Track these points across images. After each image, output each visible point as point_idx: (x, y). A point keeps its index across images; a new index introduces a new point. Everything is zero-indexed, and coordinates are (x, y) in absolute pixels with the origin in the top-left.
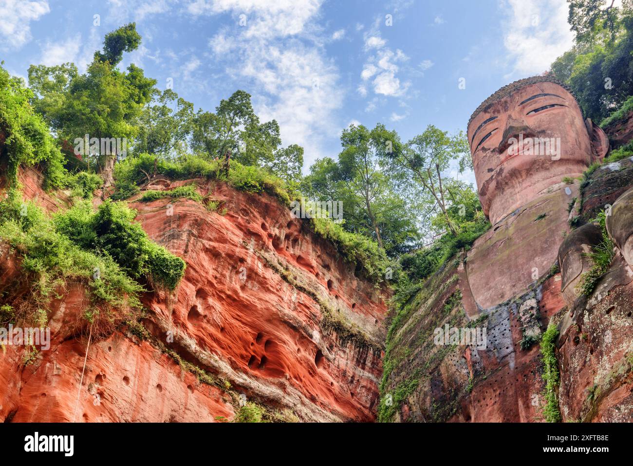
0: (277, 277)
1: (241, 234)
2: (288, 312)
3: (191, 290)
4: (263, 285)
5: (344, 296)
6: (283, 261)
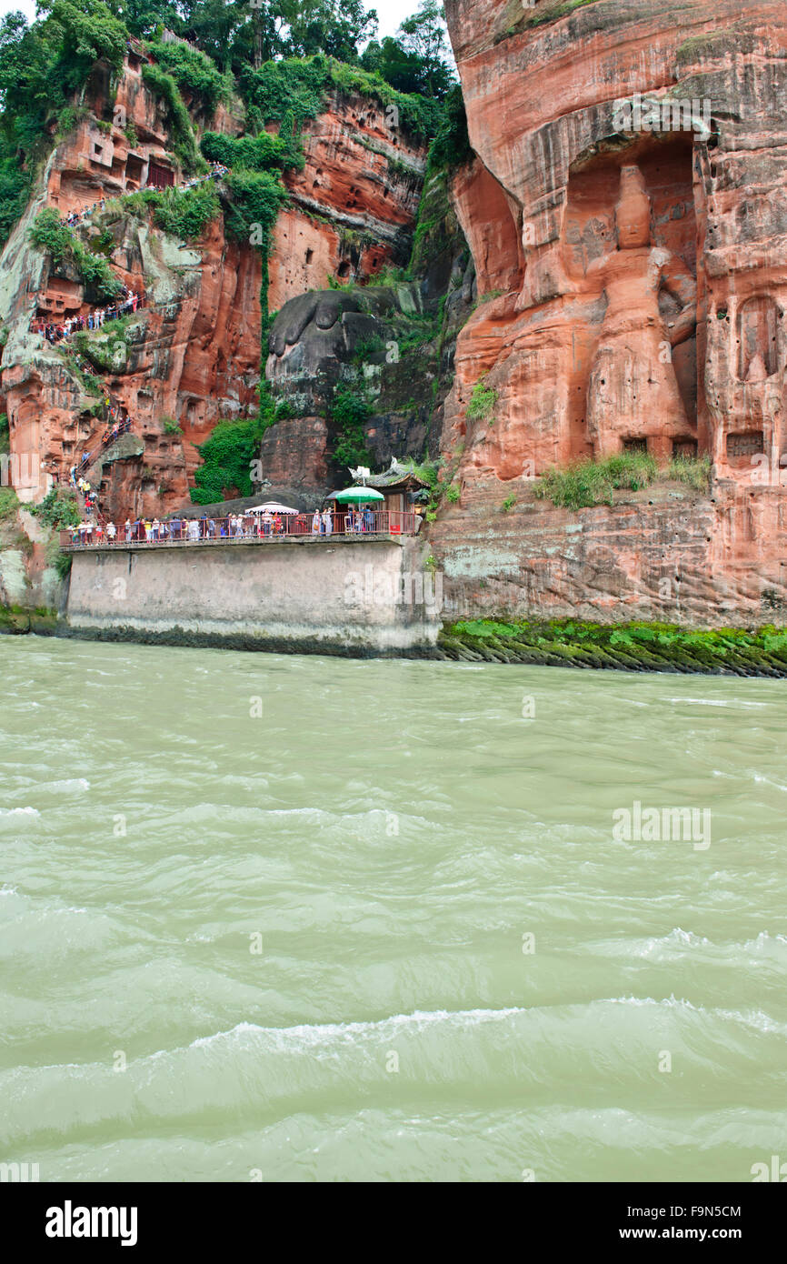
0: (362, 149)
1: (340, 125)
2: (369, 170)
3: (312, 171)
4: (354, 156)
5: (403, 147)
6: (366, 136)
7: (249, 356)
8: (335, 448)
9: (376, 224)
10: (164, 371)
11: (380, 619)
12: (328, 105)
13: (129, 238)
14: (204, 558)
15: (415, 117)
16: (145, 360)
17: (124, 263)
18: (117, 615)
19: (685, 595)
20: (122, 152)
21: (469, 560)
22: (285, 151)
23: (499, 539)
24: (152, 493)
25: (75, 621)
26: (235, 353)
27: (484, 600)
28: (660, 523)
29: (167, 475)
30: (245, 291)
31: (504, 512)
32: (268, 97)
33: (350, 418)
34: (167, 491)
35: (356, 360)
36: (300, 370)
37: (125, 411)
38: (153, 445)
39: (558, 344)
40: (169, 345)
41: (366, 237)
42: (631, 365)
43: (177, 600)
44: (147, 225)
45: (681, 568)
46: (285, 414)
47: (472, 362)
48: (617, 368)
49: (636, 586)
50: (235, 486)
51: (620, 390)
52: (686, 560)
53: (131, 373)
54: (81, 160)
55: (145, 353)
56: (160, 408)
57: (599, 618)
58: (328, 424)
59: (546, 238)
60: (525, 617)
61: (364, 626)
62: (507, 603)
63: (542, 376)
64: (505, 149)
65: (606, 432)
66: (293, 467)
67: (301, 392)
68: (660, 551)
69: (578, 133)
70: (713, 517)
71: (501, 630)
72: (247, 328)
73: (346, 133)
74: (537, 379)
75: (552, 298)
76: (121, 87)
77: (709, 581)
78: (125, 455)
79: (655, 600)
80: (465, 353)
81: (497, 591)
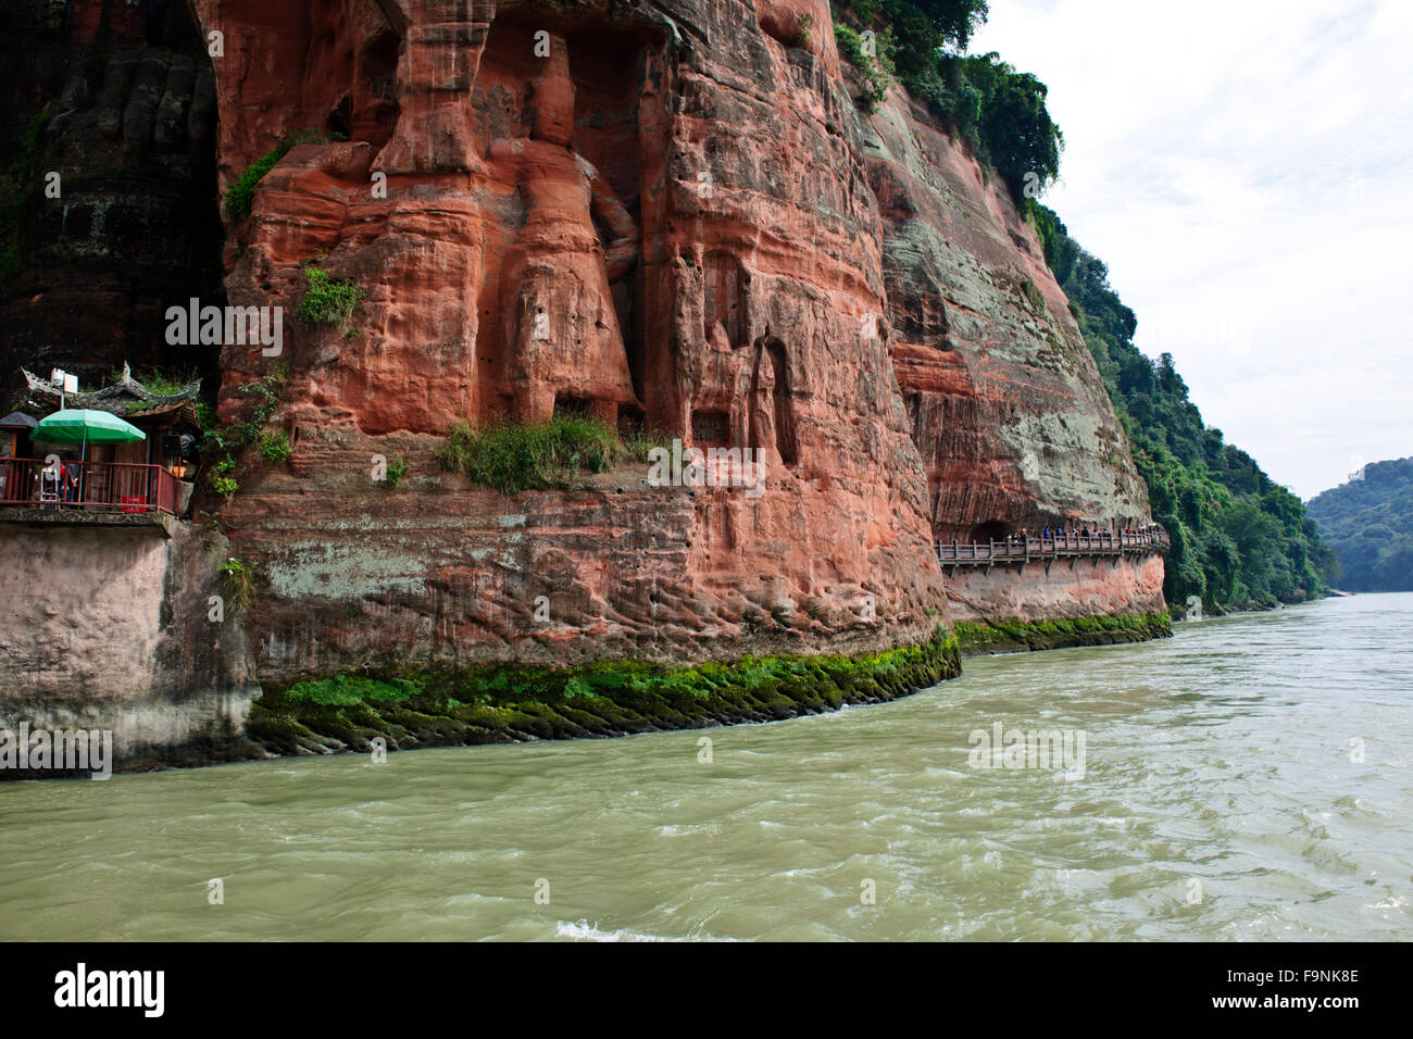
19: (662, 619)
21: (326, 568)
23: (382, 532)
27: (352, 639)
28: (634, 521)
31: (389, 488)
39: (465, 239)
42: (576, 297)
45: (660, 583)
48: (559, 296)
49: (603, 610)
51: (562, 327)
52: (664, 572)
57: (548, 659)
59: (447, 82)
60: (426, 666)
62: (395, 643)
63: (440, 280)
65: (540, 383)
68: (635, 559)
70: (691, 515)
71: (378, 691)
74: (431, 282)
75: (452, 171)
77: (689, 600)
79: (628, 629)
80: (276, 211)
81: (380, 622)
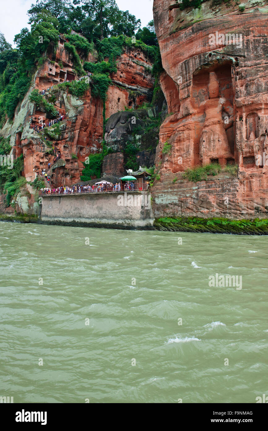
0: (136, 65)
1: (128, 57)
2: (138, 71)
3: (120, 73)
4: (133, 67)
5: (149, 63)
6: (137, 60)
7: (100, 133)
8: (126, 162)
9: (141, 88)
10: (72, 139)
11: (135, 218)
12: (124, 51)
13: (61, 97)
14: (82, 198)
15: (153, 53)
16: (66, 135)
17: (59, 105)
18: (56, 217)
19: (230, 209)
20: (58, 70)
21: (163, 198)
22: (111, 67)
23: (172, 192)
24: (68, 178)
25: (43, 219)
26: (95, 132)
27: (168, 211)
28: (222, 186)
29: (73, 172)
30: (98, 112)
31: (173, 183)
32: (105, 50)
33: (131, 152)
34: (73, 177)
35: (133, 133)
36: (115, 137)
37: (59, 152)
38: (68, 163)
39: (190, 130)
40: (73, 131)
41: (138, 93)
42: (213, 136)
43: (74, 212)
44: (66, 93)
45: (229, 200)
46: (110, 152)
47: (164, 135)
48: (208, 137)
49: (215, 206)
50: (95, 175)
51: (209, 144)
52: (230, 198)
53: (61, 140)
54: (45, 73)
55: (66, 133)
56: (71, 151)
57: (203, 216)
58: (124, 155)
59: (186, 96)
60: (181, 216)
61: (130, 220)
62: (175, 212)
63: (185, 139)
64: (173, 68)
65: (205, 157)
66: (113, 169)
67: (116, 144)
68: (222, 195)
69: (195, 63)
70: (238, 184)
71: (173, 221)
72: (99, 124)
73: (130, 60)
74: (184, 141)
75: (188, 115)
76: (58, 50)
77: (238, 204)
78: (60, 166)
79: (221, 211)
80: (162, 132)
81: (171, 208)
